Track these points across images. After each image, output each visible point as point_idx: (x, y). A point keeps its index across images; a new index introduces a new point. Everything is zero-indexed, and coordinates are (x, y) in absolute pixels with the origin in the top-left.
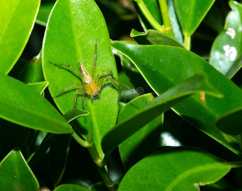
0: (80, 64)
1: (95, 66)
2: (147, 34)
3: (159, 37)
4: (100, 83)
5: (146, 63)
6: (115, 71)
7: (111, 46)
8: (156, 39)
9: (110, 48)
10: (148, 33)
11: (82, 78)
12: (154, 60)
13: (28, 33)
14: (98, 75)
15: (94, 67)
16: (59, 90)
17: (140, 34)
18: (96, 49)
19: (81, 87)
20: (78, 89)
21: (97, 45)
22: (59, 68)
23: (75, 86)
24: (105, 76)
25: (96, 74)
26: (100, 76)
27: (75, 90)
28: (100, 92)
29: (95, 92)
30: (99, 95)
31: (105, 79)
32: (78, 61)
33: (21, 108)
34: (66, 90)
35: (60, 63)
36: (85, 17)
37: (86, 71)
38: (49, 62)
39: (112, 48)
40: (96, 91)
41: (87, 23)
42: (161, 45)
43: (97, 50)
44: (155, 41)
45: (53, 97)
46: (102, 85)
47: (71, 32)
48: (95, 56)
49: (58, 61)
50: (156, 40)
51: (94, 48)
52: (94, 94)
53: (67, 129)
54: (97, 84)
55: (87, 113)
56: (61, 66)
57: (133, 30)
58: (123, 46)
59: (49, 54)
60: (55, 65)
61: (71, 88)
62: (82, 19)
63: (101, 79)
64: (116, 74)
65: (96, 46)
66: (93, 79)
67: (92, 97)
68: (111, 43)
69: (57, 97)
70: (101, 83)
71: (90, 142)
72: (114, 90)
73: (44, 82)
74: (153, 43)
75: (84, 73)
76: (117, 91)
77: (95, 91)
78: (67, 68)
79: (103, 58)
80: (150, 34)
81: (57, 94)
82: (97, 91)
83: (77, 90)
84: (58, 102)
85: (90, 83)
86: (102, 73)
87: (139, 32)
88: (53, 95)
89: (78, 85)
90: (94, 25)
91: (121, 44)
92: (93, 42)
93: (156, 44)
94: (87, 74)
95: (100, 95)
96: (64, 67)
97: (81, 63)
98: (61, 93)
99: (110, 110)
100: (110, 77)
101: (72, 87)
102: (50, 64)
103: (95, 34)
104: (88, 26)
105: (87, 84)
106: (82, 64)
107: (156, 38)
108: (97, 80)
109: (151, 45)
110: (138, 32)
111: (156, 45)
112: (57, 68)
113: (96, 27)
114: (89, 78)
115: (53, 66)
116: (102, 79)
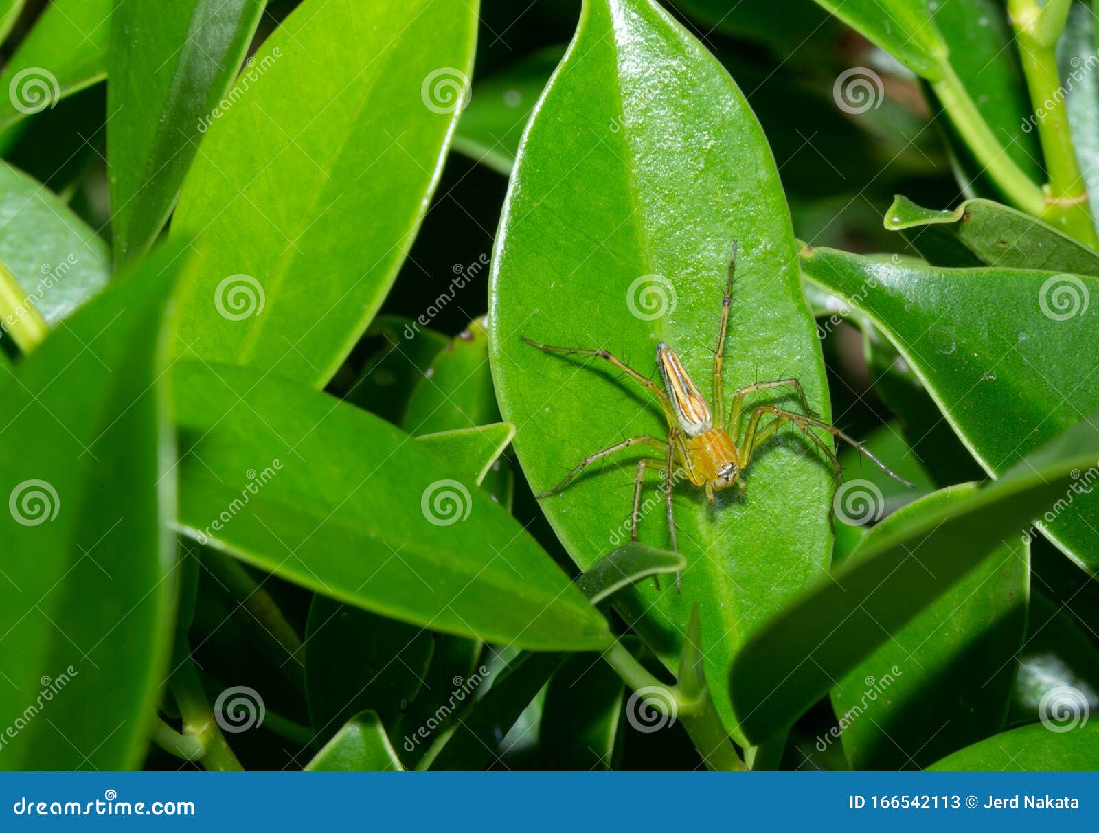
0: (659, 348)
1: (723, 356)
2: (961, 220)
3: (1016, 233)
4: (747, 436)
5: (954, 348)
6: (818, 382)
7: (799, 268)
8: (1003, 242)
9: (797, 280)
10: (965, 213)
11: (666, 411)
12: (992, 335)
13: (415, 203)
14: (738, 398)
15: (719, 360)
16: (566, 465)
17: (926, 217)
18: (731, 282)
19: (659, 451)
20: (647, 458)
21: (738, 268)
22: (566, 363)
23: (634, 446)
24: (769, 403)
25: (729, 394)
26: (748, 400)
27: (634, 461)
28: (745, 474)
29: (724, 471)
30: (742, 485)
31: (767, 418)
32: (652, 336)
33: (373, 534)
34: (594, 460)
35: (573, 345)
36: (686, 139)
37: (686, 382)
38: (523, 339)
39: (805, 277)
40: (729, 467)
41: (694, 169)
42: (1027, 271)
43: (737, 286)
44: (999, 253)
45: (536, 493)
46: (757, 443)
47: (620, 204)
48: (726, 311)
49: (562, 334)
50: (1001, 245)
51: (722, 278)
52: (720, 483)
53: (589, 631)
54: (734, 439)
55: (674, 562)
56: (573, 357)
57: (898, 198)
58: (854, 269)
59: (520, 303)
60: (548, 351)
61: (614, 452)
62: (670, 147)
63: (748, 417)
64: (820, 393)
65: (732, 268)
66: (717, 417)
67: (710, 496)
68: (801, 259)
69: (556, 492)
70: (752, 432)
71: (690, 693)
72: (811, 466)
73: (495, 425)
74: (990, 258)
75: (676, 387)
76: (823, 472)
77: (724, 467)
78: (601, 363)
79: (764, 323)
80: (973, 217)
81: (557, 480)
82: (732, 469)
83: (642, 465)
84: (561, 517)
85: (701, 431)
86: (753, 388)
87: (925, 211)
88: (536, 486)
89: (650, 440)
90: (724, 177)
91: (846, 263)
92: (718, 252)
93: (1003, 263)
94: (689, 392)
95: (746, 489)
96: (587, 362)
97: (663, 346)
98: (571, 477)
99: (797, 555)
100: (792, 406)
101: (622, 451)
102: (527, 348)
103: (728, 216)
104: (696, 180)
105: (688, 436)
106: (668, 349)
107: (1004, 237)
108: (735, 422)
109: (980, 269)
110: (920, 208)
111: (1001, 269)
112: (556, 363)
113: (732, 184)
114: (699, 410)
115: (537, 355)
116: (753, 417)
